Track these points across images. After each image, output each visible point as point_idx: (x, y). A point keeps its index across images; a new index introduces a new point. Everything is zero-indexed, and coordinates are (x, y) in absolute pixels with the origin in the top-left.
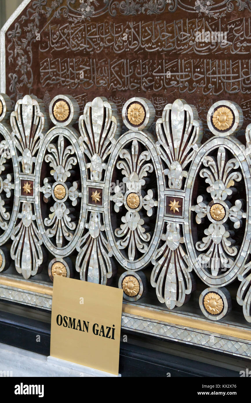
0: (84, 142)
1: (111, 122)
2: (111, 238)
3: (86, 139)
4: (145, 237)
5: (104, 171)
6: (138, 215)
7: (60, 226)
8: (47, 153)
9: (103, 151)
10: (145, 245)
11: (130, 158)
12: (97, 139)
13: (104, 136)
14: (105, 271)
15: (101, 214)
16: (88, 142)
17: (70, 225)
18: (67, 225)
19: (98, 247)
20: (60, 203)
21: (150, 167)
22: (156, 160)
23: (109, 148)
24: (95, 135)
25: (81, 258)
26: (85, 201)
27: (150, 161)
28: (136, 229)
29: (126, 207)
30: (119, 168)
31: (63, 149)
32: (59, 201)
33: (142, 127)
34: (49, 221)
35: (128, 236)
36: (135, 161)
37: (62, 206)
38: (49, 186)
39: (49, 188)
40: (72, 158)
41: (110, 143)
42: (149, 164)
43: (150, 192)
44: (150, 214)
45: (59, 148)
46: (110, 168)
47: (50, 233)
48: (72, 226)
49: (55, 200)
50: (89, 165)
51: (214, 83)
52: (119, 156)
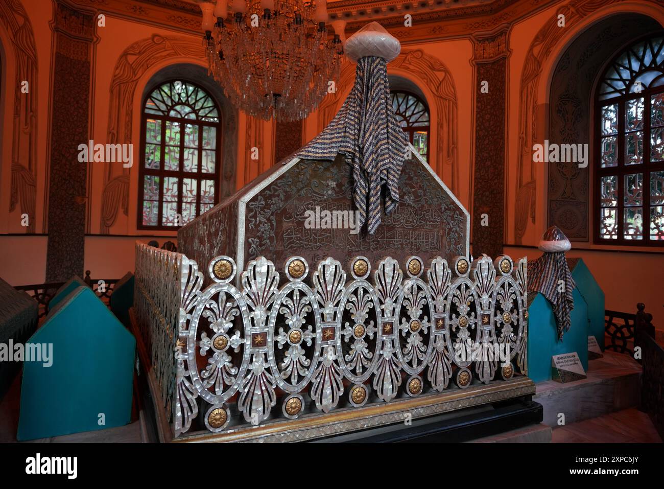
0: (379, 290)
1: (399, 274)
2: (400, 356)
3: (380, 287)
4: (423, 348)
5: (394, 309)
6: (418, 335)
7: (359, 358)
8: (348, 301)
9: (393, 295)
10: (423, 354)
11: (412, 297)
12: (388, 287)
13: (394, 284)
14: (396, 382)
15: (393, 341)
16: (382, 290)
17: (368, 355)
18: (365, 355)
19: (390, 365)
20: (359, 340)
21: (425, 301)
22: (429, 296)
23: (398, 291)
24: (387, 284)
25: (378, 378)
26: (380, 333)
27: (425, 297)
28: (417, 345)
29: (411, 331)
30: (404, 305)
31: (362, 297)
32: (359, 339)
33: (419, 275)
34: (350, 357)
35: (412, 351)
36: (415, 299)
37: (362, 341)
38: (350, 328)
39: (350, 330)
40: (370, 303)
41: (398, 288)
42: (424, 299)
43: (426, 318)
44: (426, 332)
45: (359, 297)
46: (398, 306)
47: (351, 366)
48: (369, 355)
49: (356, 338)
50: (383, 307)
51: (415, 245)
52: (404, 297)
